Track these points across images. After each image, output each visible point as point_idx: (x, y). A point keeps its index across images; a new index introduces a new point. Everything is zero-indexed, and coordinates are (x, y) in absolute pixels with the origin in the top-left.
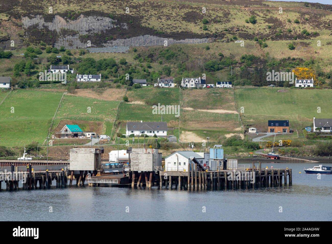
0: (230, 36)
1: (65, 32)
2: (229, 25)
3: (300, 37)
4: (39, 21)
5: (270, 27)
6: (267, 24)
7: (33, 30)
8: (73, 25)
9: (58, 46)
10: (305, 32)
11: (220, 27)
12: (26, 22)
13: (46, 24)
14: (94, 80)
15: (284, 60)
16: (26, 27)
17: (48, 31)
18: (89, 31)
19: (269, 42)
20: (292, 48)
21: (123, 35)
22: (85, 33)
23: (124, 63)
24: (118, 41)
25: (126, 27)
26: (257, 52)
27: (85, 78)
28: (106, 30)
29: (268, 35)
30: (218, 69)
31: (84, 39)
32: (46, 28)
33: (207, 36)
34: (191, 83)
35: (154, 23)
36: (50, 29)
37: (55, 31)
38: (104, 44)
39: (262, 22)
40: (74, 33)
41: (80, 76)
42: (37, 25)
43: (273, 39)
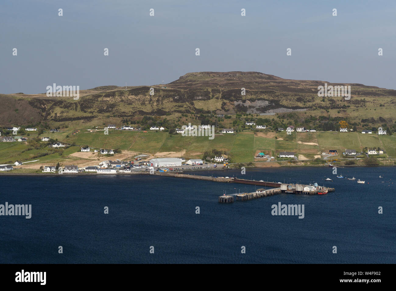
0: (315, 108)
1: (250, 107)
2: (314, 103)
3: (343, 107)
4: (240, 102)
5: (330, 103)
6: (329, 102)
7: (238, 106)
8: (253, 104)
9: (248, 113)
10: (344, 105)
11: (310, 104)
12: (236, 103)
13: (243, 104)
14: (263, 128)
15: (336, 118)
16: (236, 105)
17: (244, 106)
18: (260, 106)
19: (330, 110)
20: (339, 112)
21: (273, 108)
22: (258, 107)
23: (273, 120)
24: (271, 110)
25: (274, 105)
26: (325, 115)
27: (260, 127)
28: (266, 106)
29: (329, 107)
30: (309, 122)
31: (257, 109)
32: (243, 105)
33: (306, 108)
34: (300, 130)
35: (285, 103)
36: (245, 106)
37: (246, 106)
38: (266, 112)
39: (327, 101)
40: (253, 107)
41: (258, 126)
42: (240, 104)
43: (332, 109)
